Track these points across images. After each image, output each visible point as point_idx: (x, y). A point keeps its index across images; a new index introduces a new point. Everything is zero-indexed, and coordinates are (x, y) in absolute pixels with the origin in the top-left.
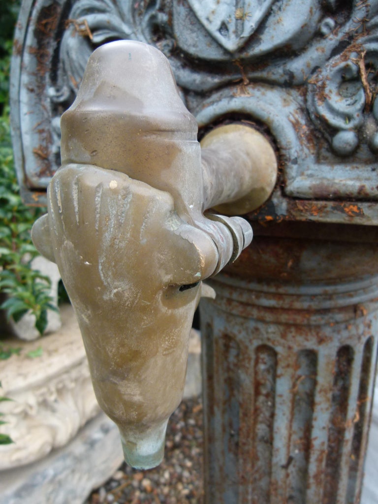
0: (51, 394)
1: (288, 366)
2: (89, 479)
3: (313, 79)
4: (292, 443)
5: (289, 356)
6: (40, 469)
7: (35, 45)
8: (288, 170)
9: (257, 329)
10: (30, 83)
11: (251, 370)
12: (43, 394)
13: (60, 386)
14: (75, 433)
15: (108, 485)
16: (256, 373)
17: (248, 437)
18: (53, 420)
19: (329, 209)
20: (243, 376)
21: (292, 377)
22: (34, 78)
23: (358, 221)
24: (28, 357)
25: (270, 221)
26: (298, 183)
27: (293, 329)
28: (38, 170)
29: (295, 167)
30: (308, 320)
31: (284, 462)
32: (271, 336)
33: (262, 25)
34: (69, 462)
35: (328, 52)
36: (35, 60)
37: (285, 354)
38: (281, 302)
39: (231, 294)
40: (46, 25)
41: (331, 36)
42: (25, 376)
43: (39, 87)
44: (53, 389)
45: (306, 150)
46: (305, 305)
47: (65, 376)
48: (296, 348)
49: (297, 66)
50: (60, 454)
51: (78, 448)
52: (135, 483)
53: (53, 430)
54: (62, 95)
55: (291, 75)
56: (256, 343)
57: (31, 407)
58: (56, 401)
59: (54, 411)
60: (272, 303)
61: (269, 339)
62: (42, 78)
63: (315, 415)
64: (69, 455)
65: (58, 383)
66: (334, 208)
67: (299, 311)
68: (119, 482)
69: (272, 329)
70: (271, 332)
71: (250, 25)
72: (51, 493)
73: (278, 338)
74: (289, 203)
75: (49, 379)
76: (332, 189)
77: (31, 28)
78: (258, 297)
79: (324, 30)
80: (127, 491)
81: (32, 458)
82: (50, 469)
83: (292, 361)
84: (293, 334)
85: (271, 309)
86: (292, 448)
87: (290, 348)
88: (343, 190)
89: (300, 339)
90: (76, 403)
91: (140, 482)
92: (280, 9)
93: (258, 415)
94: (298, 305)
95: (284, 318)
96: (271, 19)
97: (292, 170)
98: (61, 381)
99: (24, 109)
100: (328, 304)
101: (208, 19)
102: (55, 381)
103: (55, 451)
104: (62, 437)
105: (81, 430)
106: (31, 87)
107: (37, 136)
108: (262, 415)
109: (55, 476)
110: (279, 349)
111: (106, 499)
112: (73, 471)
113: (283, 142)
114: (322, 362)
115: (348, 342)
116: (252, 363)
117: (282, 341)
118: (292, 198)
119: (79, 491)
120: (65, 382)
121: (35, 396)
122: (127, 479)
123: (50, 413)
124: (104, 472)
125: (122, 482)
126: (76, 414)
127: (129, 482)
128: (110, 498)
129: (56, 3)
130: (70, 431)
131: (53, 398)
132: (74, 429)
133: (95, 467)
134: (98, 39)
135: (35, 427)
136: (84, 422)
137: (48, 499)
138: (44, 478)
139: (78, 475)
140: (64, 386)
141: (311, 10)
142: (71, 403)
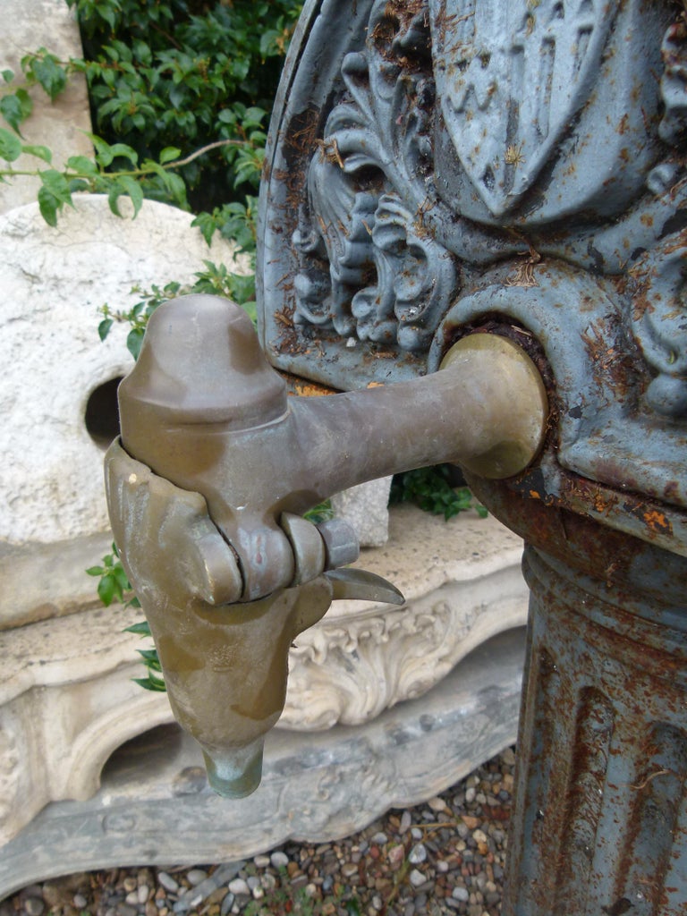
0: (350, 642)
1: (632, 741)
2: (387, 790)
3: (635, 267)
4: (630, 877)
5: (635, 724)
6: (318, 745)
7: (284, 168)
8: (564, 426)
9: (587, 658)
10: (277, 220)
11: (572, 723)
12: (336, 639)
13: (366, 634)
14: (374, 714)
15: (420, 809)
16: (580, 730)
17: (555, 832)
18: (348, 683)
19: (620, 507)
20: (558, 727)
21: (639, 763)
22: (282, 212)
23: (662, 541)
25: (536, 501)
26: (582, 451)
27: (647, 681)
28: (279, 342)
29: (576, 422)
30: (673, 673)
32: (608, 678)
33: (543, 175)
34: (358, 752)
35: (658, 226)
36: (284, 187)
37: (629, 720)
38: (626, 626)
39: (552, 584)
40: (298, 140)
41: (666, 198)
43: (288, 225)
44: (354, 637)
45: (608, 393)
46: (671, 645)
47: (374, 622)
48: (648, 716)
49: (609, 242)
50: (350, 736)
51: (378, 737)
52: (462, 830)
53: (344, 696)
54: (309, 243)
55: (599, 258)
56: (583, 681)
57: (316, 652)
58: (354, 654)
59: (350, 669)
60: (611, 622)
61: (604, 682)
62: (294, 212)
63: (675, 847)
64: (360, 743)
65: (363, 629)
66: (628, 508)
67: (659, 653)
68: (436, 815)
69: (611, 666)
70: (609, 670)
71: (523, 176)
72: (327, 786)
73: (620, 686)
74: (562, 480)
76: (625, 476)
77: (280, 145)
78: (590, 605)
79: (655, 186)
80: (444, 833)
81: (307, 726)
82: (331, 751)
83: (638, 733)
84: (647, 689)
85: (610, 634)
86: (629, 885)
87: (637, 711)
88: (641, 481)
89: (659, 702)
90: (386, 669)
91: (472, 830)
92: (573, 150)
93: (580, 803)
94: (655, 641)
95: (629, 654)
96: (560, 167)
97: (570, 427)
98: (369, 628)
99: (268, 255)
101: (469, 159)
102: (358, 625)
103: (341, 727)
104: (357, 711)
105: (387, 711)
106: (276, 226)
107: (282, 294)
108: (586, 806)
109: (335, 764)
110: (619, 705)
111: (408, 831)
112: (365, 769)
113: (560, 378)
116: (574, 711)
117: (627, 694)
118: (570, 473)
119: (369, 801)
120: (373, 631)
121: (325, 637)
122: (451, 817)
123: (343, 670)
124: (413, 790)
125: (441, 817)
126: (383, 685)
127: (453, 822)
128: (416, 833)
129: (313, 107)
130: (368, 707)
131: (350, 649)
132: (374, 708)
133: (401, 776)
134: (351, 167)
135: (319, 682)
136: (394, 701)
137: (322, 793)
138: (320, 761)
139: (371, 778)
140: (371, 635)
141: (624, 155)
142: (378, 665)
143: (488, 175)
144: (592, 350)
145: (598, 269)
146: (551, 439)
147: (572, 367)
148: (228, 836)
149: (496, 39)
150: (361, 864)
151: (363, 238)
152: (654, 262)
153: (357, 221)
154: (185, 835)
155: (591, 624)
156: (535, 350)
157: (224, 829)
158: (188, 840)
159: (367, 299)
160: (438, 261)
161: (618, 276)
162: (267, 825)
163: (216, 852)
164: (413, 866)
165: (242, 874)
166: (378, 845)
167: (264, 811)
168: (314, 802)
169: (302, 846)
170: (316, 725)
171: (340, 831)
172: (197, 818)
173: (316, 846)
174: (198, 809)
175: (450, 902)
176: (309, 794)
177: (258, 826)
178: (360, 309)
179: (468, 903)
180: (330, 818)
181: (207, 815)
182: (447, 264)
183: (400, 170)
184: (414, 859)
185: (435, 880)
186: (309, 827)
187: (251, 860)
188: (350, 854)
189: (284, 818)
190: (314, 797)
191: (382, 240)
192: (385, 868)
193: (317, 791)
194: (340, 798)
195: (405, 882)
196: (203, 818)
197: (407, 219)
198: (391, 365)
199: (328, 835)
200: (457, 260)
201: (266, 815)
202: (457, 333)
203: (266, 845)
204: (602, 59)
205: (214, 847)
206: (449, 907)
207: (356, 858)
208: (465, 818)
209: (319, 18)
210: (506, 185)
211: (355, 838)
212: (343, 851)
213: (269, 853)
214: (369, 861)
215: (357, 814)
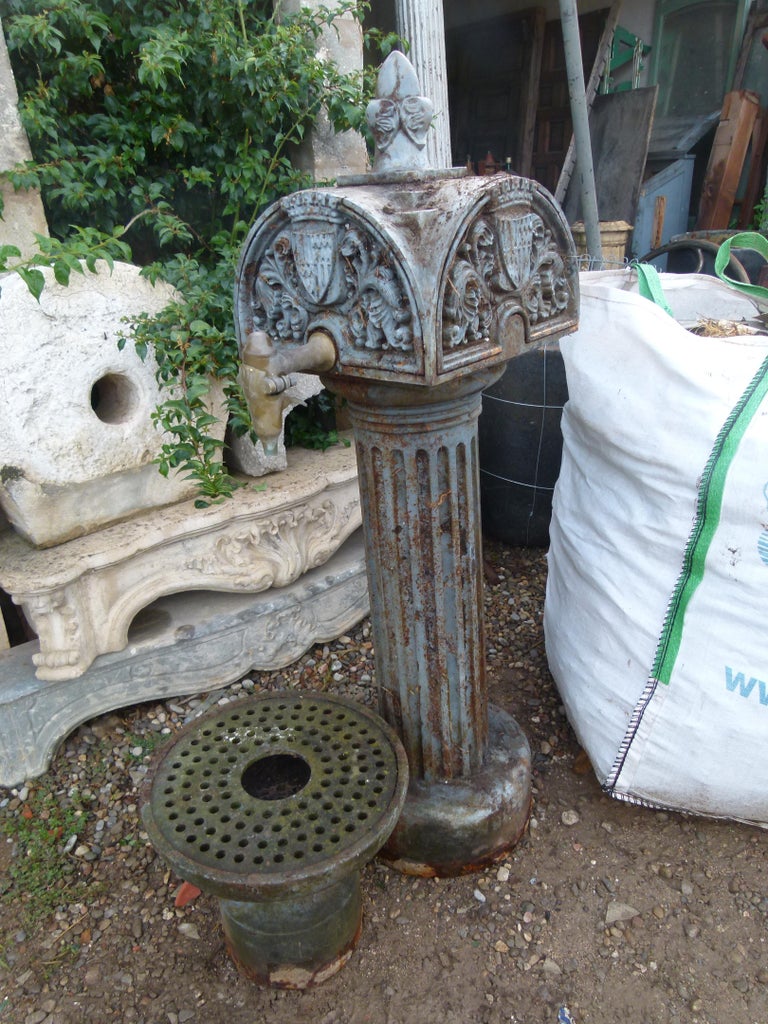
0: (274, 528)
1: (388, 461)
2: (311, 630)
3: (349, 314)
4: (398, 515)
6: (262, 600)
7: (245, 280)
10: (243, 299)
11: (371, 464)
12: (265, 526)
13: (283, 522)
14: (295, 578)
15: (334, 643)
16: (374, 467)
18: (275, 557)
20: (368, 470)
21: (391, 468)
22: (244, 296)
24: (253, 491)
26: (344, 359)
27: (386, 436)
30: (394, 431)
31: (393, 528)
32: (377, 441)
33: (326, 294)
34: (289, 602)
36: (245, 287)
37: (386, 453)
38: (377, 419)
40: (249, 272)
42: (250, 506)
43: (247, 300)
44: (276, 525)
45: (348, 344)
46: (389, 421)
47: (286, 513)
48: (390, 449)
50: (282, 593)
51: (301, 592)
52: (363, 651)
53: (274, 565)
54: (257, 306)
55: (342, 312)
56: (371, 446)
57: (254, 537)
58: (277, 535)
59: (276, 547)
60: (373, 419)
62: (248, 296)
64: (289, 596)
65: (281, 519)
66: (355, 370)
67: (388, 425)
68: (345, 646)
69: (377, 436)
72: (273, 628)
73: (381, 442)
74: (342, 367)
75: (272, 512)
76: (353, 363)
79: (349, 297)
80: (352, 655)
81: (253, 587)
82: (272, 603)
83: (389, 457)
84: (387, 439)
85: (374, 424)
86: (399, 520)
87: (387, 448)
88: (356, 363)
89: (392, 443)
90: (299, 546)
92: (331, 289)
94: (385, 421)
95: (381, 429)
96: (329, 293)
97: (341, 353)
98: (283, 517)
99: (240, 310)
100: (402, 421)
102: (277, 515)
103: (275, 587)
104: (284, 576)
105: (303, 576)
107: (247, 323)
108: (381, 497)
109: (275, 611)
110: (382, 449)
111: (328, 656)
112: (295, 614)
113: (337, 342)
114: (406, 459)
115: (422, 448)
117: (383, 444)
118: (344, 366)
119: (300, 638)
120: (287, 519)
121: (258, 526)
122: (355, 646)
123: (272, 548)
124: (328, 630)
125: (348, 646)
126: (298, 556)
127: (357, 649)
128: (334, 656)
129: (254, 262)
130: (291, 571)
131: (274, 532)
132: (295, 570)
133: (318, 621)
134: (271, 283)
135: (258, 559)
136: (307, 567)
137: (269, 635)
138: (266, 609)
139: (300, 622)
140: (286, 523)
141: (341, 291)
142: (293, 543)
143: (313, 293)
144: (344, 334)
145: (342, 314)
146: (337, 357)
147: (339, 339)
148: (212, 672)
149: (311, 262)
150: (301, 678)
151: (278, 305)
152: (352, 313)
153: (276, 300)
154: (184, 674)
155: (369, 423)
156: (331, 336)
157: (209, 667)
158: (186, 678)
159: (281, 324)
160: (303, 313)
161: (347, 316)
162: (236, 661)
163: (206, 683)
164: (334, 672)
165: (226, 695)
166: (311, 667)
167: (233, 651)
168: (265, 642)
169: (261, 673)
170: (260, 586)
171: (284, 660)
172: (191, 661)
173: (271, 673)
174: (191, 654)
175: (360, 683)
176: (261, 636)
177: (230, 663)
178: (279, 327)
179: (371, 681)
180: (278, 651)
181: (198, 658)
182: (306, 313)
183: (288, 286)
184: (334, 668)
185: (350, 676)
186: (264, 659)
187: (228, 687)
188: (293, 675)
189: (247, 654)
190: (265, 638)
191: (285, 306)
192: (317, 677)
193: (265, 634)
194: (281, 637)
195: (330, 682)
196: (195, 661)
197: (291, 299)
198: (292, 344)
199: (277, 664)
200: (308, 312)
201: (236, 654)
202: (311, 333)
203: (238, 674)
204: (333, 271)
205: (204, 680)
206: (360, 686)
207: (298, 676)
208: (364, 644)
209: (255, 239)
210: (318, 296)
211: (295, 665)
212: (288, 674)
213: (240, 681)
214: (306, 677)
215: (293, 649)
